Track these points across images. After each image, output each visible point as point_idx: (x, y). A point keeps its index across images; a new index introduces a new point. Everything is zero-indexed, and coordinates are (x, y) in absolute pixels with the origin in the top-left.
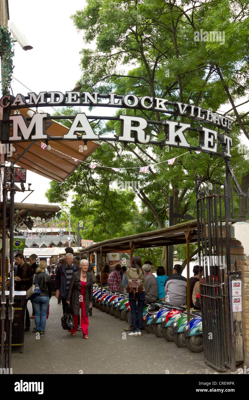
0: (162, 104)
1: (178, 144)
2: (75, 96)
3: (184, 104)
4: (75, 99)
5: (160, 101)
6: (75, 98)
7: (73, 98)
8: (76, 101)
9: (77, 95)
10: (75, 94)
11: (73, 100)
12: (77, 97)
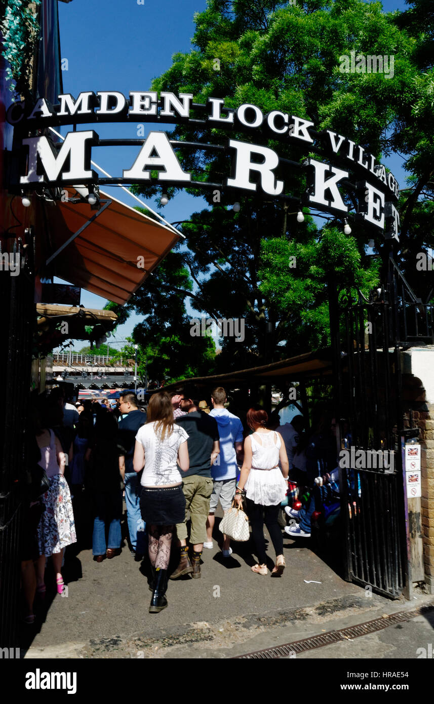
0: (303, 129)
1: (330, 204)
2: (147, 100)
3: (339, 136)
4: (147, 106)
5: (301, 124)
6: (146, 103)
7: (143, 103)
8: (148, 109)
9: (151, 99)
10: (148, 97)
11: (143, 107)
12: (151, 103)
